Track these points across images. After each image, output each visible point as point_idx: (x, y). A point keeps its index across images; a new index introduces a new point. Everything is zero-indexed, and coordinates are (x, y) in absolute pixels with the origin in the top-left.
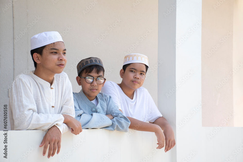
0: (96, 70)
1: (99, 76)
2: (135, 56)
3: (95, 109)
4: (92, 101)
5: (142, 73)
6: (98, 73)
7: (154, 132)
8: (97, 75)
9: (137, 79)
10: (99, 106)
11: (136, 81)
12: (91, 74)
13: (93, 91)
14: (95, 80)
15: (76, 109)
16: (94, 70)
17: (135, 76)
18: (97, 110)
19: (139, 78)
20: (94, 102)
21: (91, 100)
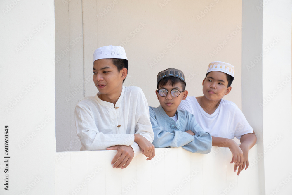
0: (171, 81)
1: (175, 89)
2: (215, 64)
3: (174, 125)
4: (172, 118)
5: (220, 82)
6: (173, 85)
7: (228, 147)
8: (171, 87)
9: (213, 88)
10: (178, 122)
11: (211, 90)
12: (165, 87)
13: (168, 105)
14: (169, 93)
15: (153, 126)
16: (169, 82)
17: (211, 85)
18: (177, 126)
19: (216, 88)
20: (174, 118)
21: (170, 116)
